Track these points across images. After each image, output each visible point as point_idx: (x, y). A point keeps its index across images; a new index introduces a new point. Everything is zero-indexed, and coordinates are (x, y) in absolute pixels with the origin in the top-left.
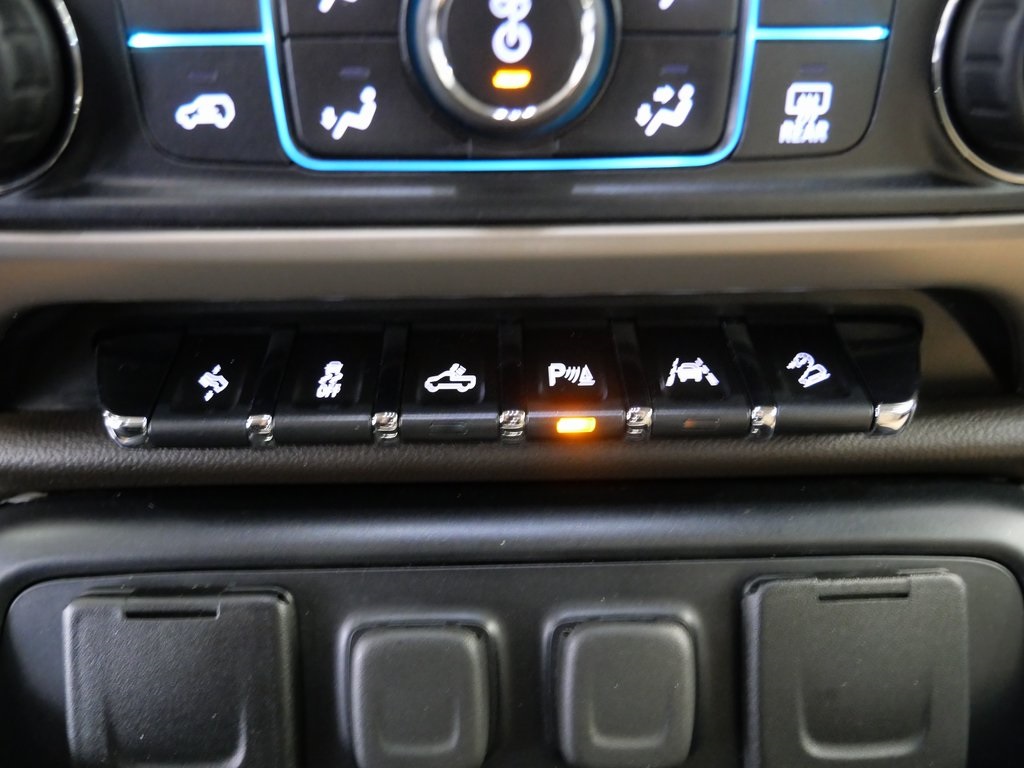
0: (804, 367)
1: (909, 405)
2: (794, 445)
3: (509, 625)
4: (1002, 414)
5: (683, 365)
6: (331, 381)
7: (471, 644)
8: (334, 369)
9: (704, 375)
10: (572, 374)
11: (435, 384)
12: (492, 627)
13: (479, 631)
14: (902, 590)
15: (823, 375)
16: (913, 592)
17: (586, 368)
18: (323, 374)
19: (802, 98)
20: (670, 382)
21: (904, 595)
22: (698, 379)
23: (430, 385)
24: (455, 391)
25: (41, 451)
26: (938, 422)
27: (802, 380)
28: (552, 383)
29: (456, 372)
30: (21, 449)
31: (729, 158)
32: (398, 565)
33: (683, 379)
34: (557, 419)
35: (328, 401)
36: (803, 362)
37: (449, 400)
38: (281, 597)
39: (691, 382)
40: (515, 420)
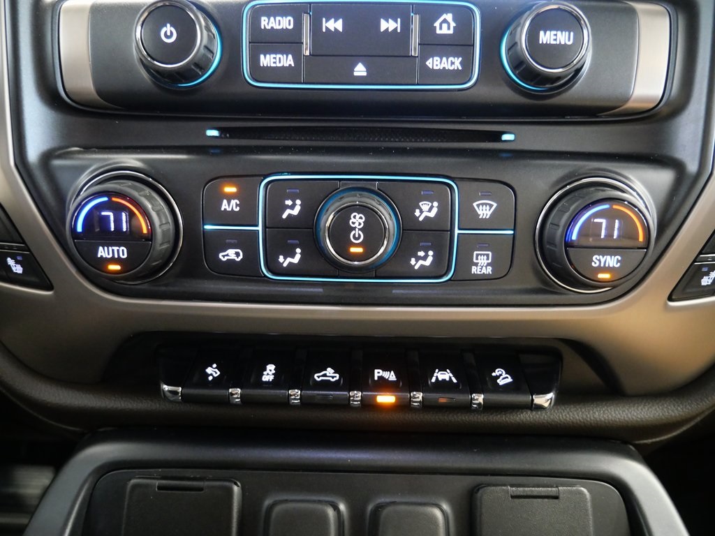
0: (501, 375)
1: (551, 395)
2: (499, 416)
3: (351, 507)
4: (608, 404)
5: (440, 373)
6: (269, 373)
7: (331, 512)
8: (271, 368)
9: (450, 377)
10: (386, 375)
11: (319, 377)
12: (342, 507)
13: (336, 508)
14: (554, 494)
15: (510, 380)
16: (561, 496)
17: (392, 372)
18: (265, 370)
19: (479, 257)
20: (433, 380)
21: (556, 498)
22: (448, 379)
23: (317, 377)
24: (329, 381)
25: (122, 403)
26: (575, 407)
27: (498, 381)
28: (376, 378)
29: (330, 371)
30: (113, 401)
31: (450, 280)
32: (295, 470)
33: (440, 379)
34: (376, 396)
35: (268, 383)
36: (500, 373)
37: (326, 385)
38: (236, 484)
39: (444, 380)
40: (357, 395)
